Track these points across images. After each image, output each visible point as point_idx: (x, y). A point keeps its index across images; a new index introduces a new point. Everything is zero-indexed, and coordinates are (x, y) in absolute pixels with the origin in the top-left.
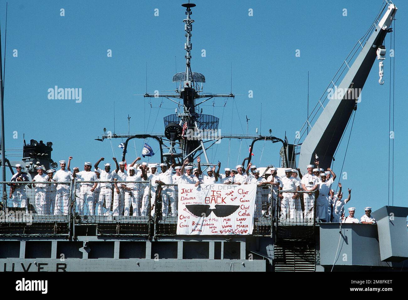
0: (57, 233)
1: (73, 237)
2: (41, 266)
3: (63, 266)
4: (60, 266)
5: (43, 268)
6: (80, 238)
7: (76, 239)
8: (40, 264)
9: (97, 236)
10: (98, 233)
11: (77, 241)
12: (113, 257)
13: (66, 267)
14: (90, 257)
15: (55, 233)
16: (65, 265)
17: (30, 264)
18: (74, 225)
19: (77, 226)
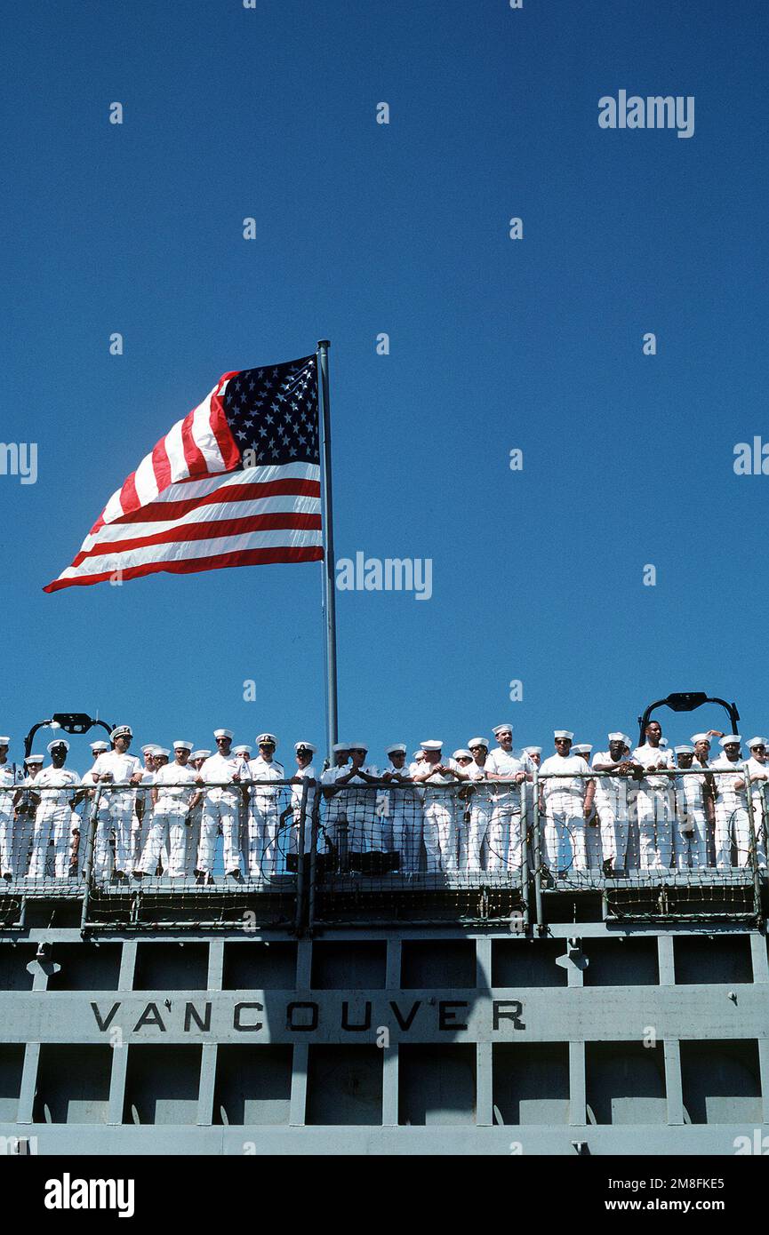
0: (491, 916)
1: (536, 927)
2: (449, 1010)
3: (513, 1009)
4: (502, 1010)
5: (453, 1015)
6: (558, 930)
7: (544, 931)
8: (443, 1005)
9: (606, 921)
10: (610, 914)
11: (549, 936)
12: (657, 983)
13: (520, 1012)
14: (588, 981)
15: (484, 916)
16: (518, 1005)
17: (417, 1005)
18: (538, 891)
19: (548, 894)
